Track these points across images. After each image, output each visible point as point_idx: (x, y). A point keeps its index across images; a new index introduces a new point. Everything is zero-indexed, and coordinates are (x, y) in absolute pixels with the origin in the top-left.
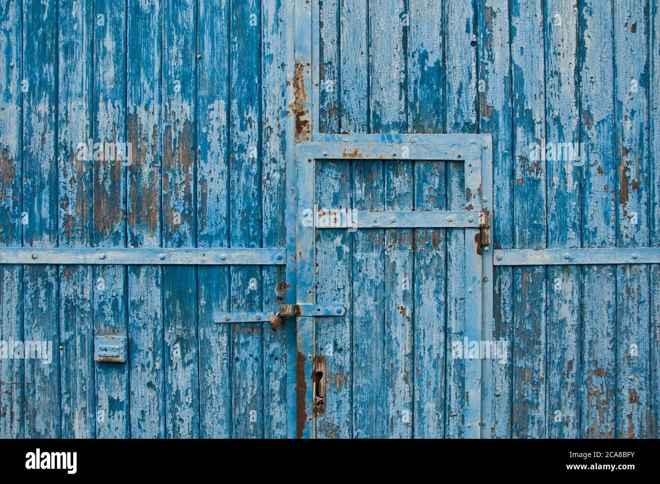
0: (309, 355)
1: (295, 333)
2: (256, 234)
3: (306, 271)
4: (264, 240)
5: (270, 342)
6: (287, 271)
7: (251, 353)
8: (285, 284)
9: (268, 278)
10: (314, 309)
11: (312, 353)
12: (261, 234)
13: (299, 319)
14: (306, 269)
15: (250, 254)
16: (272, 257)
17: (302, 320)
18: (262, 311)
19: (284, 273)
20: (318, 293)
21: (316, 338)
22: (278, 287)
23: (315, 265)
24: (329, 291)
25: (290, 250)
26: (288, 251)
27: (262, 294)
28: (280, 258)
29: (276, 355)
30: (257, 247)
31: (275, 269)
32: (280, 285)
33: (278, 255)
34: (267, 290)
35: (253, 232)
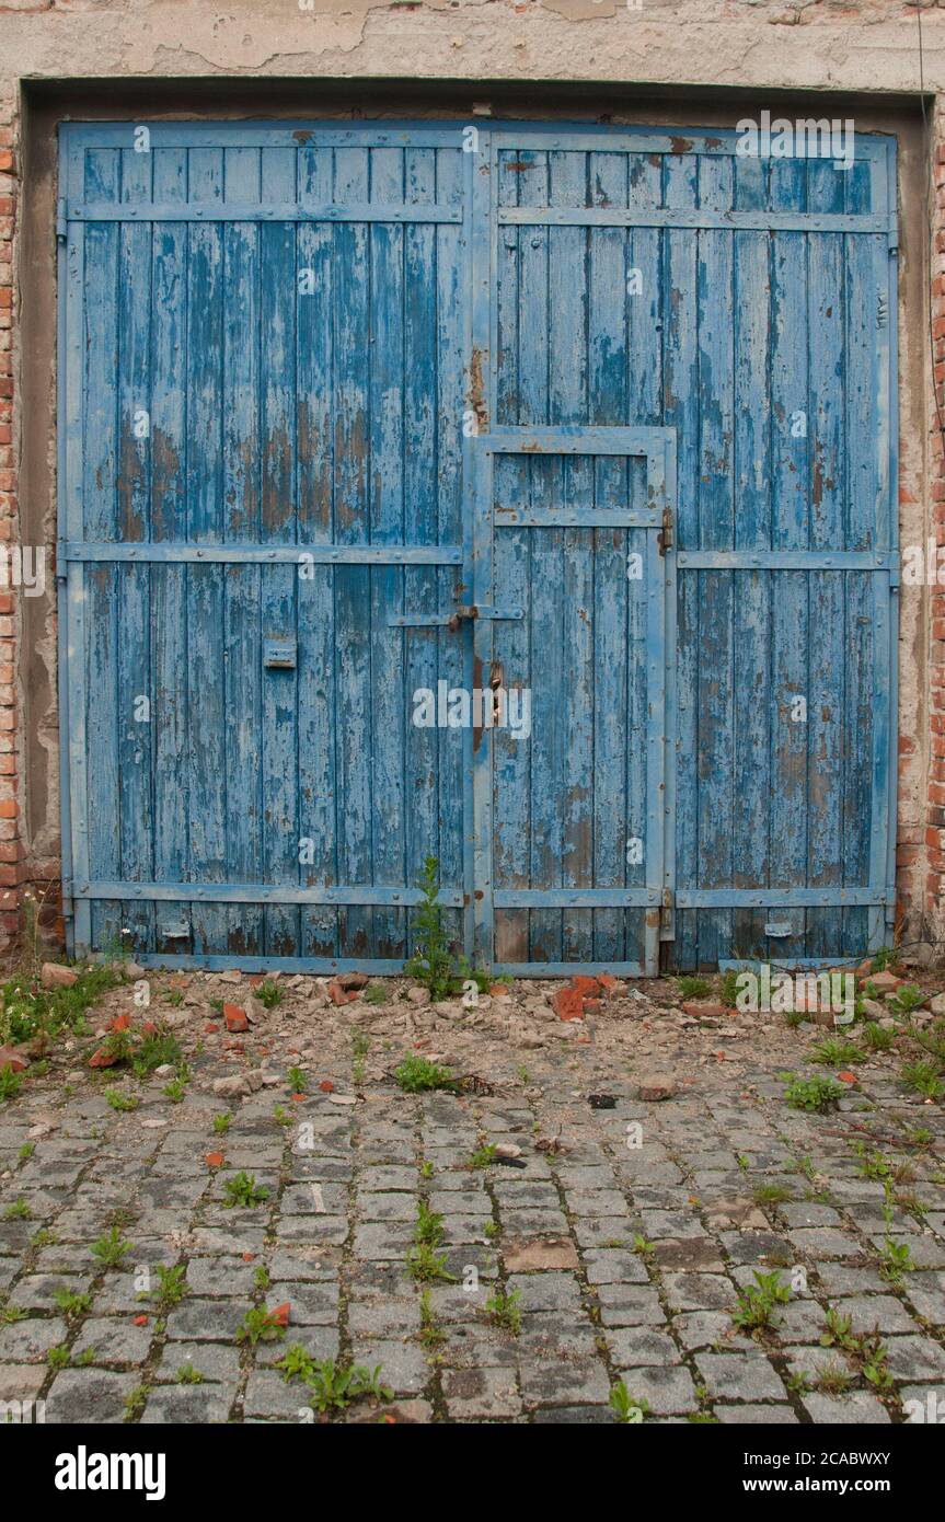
0: (487, 660)
1: (473, 637)
2: (431, 531)
3: (484, 570)
4: (440, 538)
5: (446, 646)
6: (463, 571)
7: (426, 659)
8: (462, 585)
9: (444, 579)
10: (492, 611)
11: (490, 658)
12: (437, 532)
13: (477, 621)
15: (427, 552)
16: (448, 556)
17: (480, 622)
18: (438, 613)
20: (496, 594)
21: (494, 643)
22: (455, 588)
23: (493, 565)
24: (507, 593)
26: (465, 549)
27: (437, 595)
28: (456, 558)
29: (452, 660)
30: (433, 545)
31: (452, 569)
32: (457, 586)
33: (454, 553)
34: (443, 591)
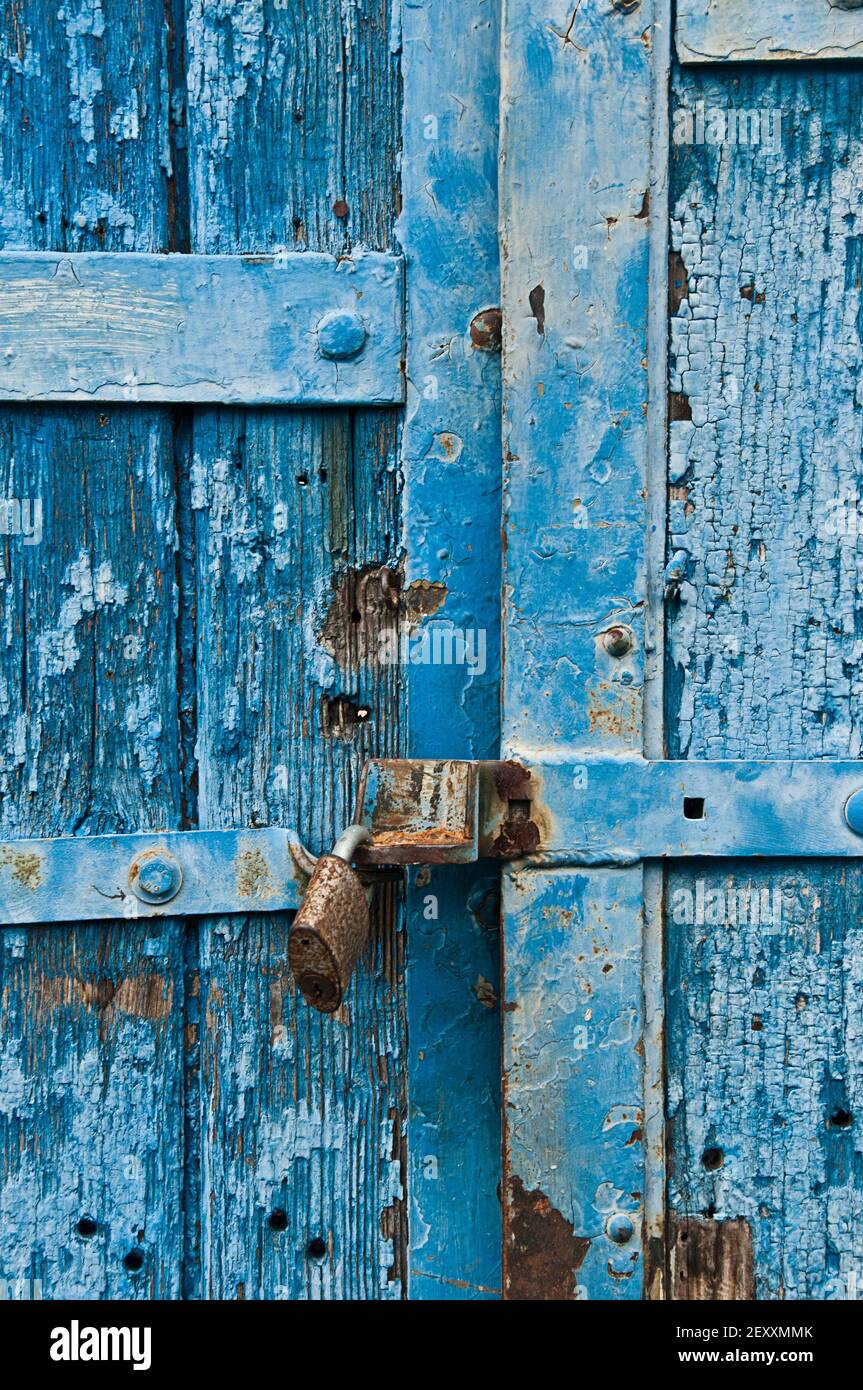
0: (616, 1215)
2: (127, 124)
3: (587, 456)
4: (202, 178)
5: (261, 1096)
7: (90, 1208)
8: (396, 579)
9: (240, 530)
10: (655, 797)
11: (639, 1196)
12: (177, 127)
13: (522, 890)
14: (588, 438)
15: (84, 304)
16: (279, 332)
17: (548, 899)
18: (188, 819)
19: (385, 478)
20: (681, 656)
21: (672, 1063)
22: (332, 609)
23: (661, 407)
24: (779, 642)
25: (432, 271)
26: (420, 281)
27: (187, 667)
28: (346, 350)
29: (311, 1215)
30: (144, 243)
31: (307, 446)
32: (349, 585)
33: (331, 315)
34: (234, 633)
35: (105, 105)
